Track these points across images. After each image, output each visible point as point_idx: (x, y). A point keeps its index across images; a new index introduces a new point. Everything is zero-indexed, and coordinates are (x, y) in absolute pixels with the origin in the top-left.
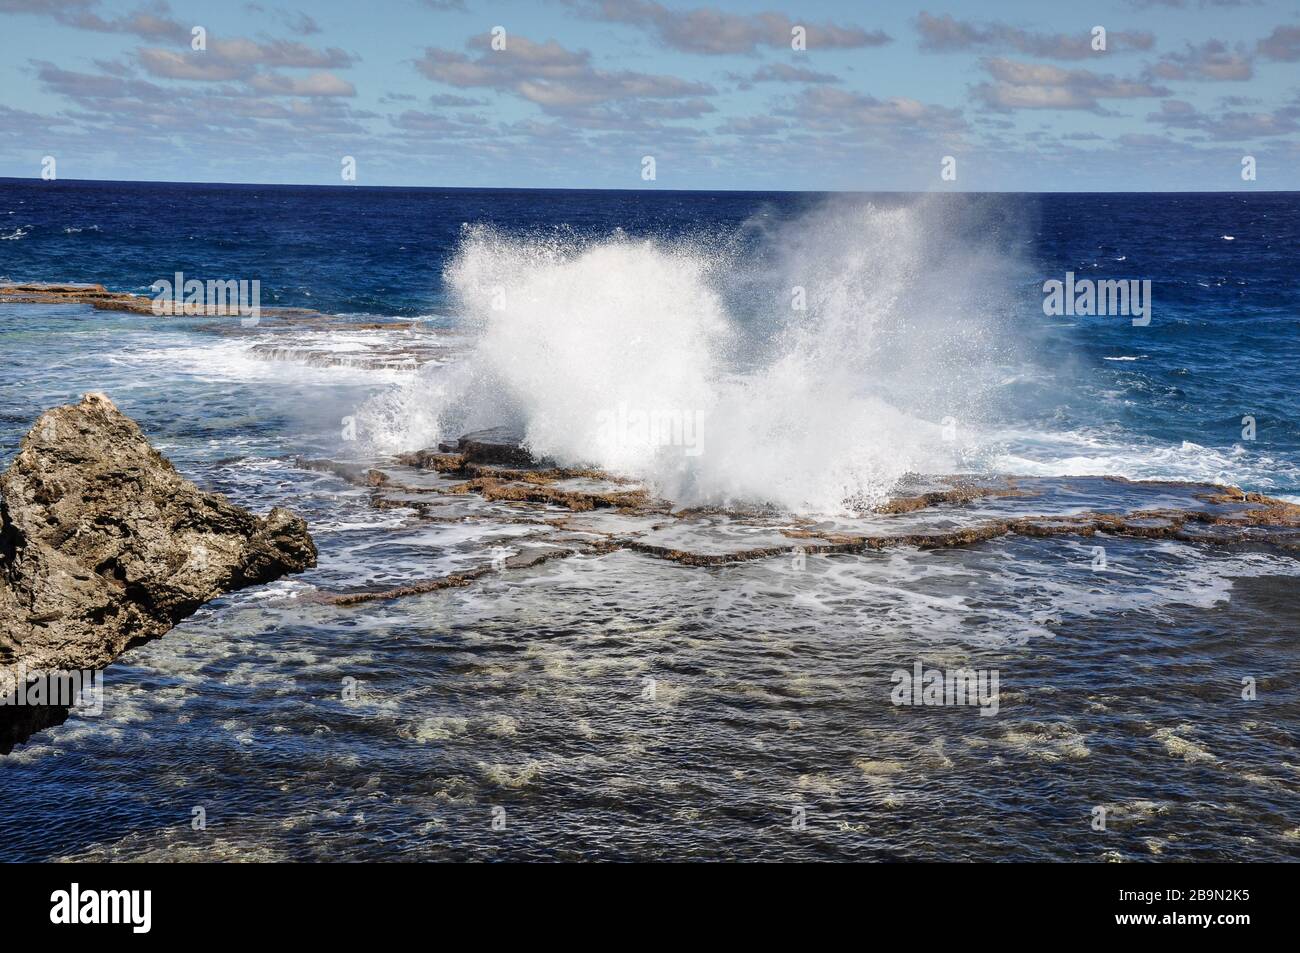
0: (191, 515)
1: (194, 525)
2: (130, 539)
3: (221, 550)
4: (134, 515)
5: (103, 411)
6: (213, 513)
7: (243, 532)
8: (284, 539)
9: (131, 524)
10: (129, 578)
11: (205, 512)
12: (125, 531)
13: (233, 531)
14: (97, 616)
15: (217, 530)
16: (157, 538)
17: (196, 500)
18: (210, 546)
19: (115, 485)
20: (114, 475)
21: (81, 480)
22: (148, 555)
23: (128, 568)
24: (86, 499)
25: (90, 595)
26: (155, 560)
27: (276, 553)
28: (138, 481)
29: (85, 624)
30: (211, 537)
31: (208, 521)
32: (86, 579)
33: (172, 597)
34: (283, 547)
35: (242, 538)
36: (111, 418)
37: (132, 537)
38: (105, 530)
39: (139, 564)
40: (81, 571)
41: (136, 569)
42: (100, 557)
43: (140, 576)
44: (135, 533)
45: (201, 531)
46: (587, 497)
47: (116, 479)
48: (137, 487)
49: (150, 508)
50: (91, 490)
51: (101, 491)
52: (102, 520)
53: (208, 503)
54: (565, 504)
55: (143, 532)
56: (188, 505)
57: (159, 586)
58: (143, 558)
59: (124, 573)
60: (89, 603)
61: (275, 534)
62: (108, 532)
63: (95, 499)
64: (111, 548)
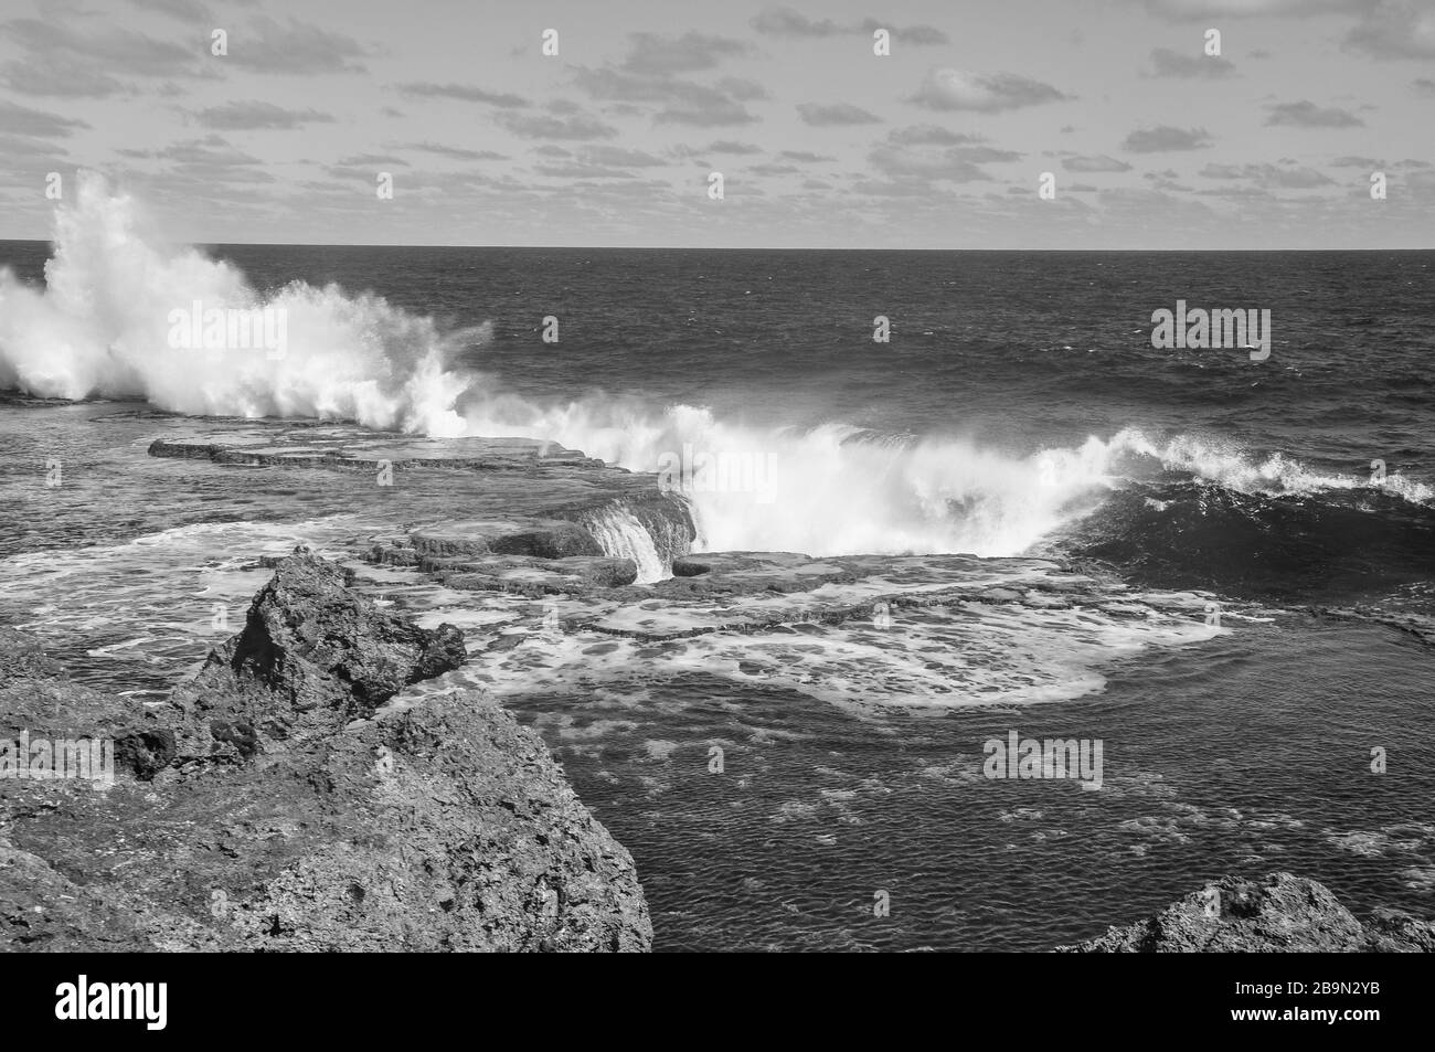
0: (383, 631)
1: (384, 638)
2: (351, 650)
3: (405, 655)
4: (353, 633)
5: (312, 557)
6: (398, 629)
7: (418, 641)
8: (451, 646)
9: (351, 639)
10: (353, 677)
11: (393, 628)
12: (346, 644)
13: (411, 641)
14: (336, 704)
15: (401, 641)
16: (371, 649)
17: (387, 620)
18: (397, 652)
19: (336, 612)
20: (336, 605)
21: (314, 609)
22: (366, 661)
23: (352, 671)
24: (318, 622)
25: (333, 691)
26: (370, 664)
27: (446, 656)
28: (354, 608)
29: (329, 712)
30: (397, 646)
31: (395, 635)
32: (328, 679)
33: (378, 690)
34: (450, 652)
35: (417, 645)
36: (318, 562)
37: (352, 649)
38: (332, 644)
39: (358, 667)
40: (325, 674)
41: (357, 671)
42: (331, 663)
43: (360, 676)
44: (355, 646)
45: (389, 642)
46: (539, 587)
47: (337, 608)
48: (353, 613)
49: (364, 628)
50: (321, 616)
51: (327, 616)
52: (331, 637)
53: (393, 622)
54: (520, 593)
55: (361, 645)
56: (381, 624)
57: (372, 683)
58: (360, 664)
59: (349, 674)
60: (333, 697)
61: (446, 643)
62: (333, 646)
63: (323, 622)
64: (338, 656)
